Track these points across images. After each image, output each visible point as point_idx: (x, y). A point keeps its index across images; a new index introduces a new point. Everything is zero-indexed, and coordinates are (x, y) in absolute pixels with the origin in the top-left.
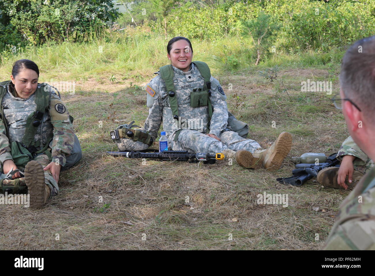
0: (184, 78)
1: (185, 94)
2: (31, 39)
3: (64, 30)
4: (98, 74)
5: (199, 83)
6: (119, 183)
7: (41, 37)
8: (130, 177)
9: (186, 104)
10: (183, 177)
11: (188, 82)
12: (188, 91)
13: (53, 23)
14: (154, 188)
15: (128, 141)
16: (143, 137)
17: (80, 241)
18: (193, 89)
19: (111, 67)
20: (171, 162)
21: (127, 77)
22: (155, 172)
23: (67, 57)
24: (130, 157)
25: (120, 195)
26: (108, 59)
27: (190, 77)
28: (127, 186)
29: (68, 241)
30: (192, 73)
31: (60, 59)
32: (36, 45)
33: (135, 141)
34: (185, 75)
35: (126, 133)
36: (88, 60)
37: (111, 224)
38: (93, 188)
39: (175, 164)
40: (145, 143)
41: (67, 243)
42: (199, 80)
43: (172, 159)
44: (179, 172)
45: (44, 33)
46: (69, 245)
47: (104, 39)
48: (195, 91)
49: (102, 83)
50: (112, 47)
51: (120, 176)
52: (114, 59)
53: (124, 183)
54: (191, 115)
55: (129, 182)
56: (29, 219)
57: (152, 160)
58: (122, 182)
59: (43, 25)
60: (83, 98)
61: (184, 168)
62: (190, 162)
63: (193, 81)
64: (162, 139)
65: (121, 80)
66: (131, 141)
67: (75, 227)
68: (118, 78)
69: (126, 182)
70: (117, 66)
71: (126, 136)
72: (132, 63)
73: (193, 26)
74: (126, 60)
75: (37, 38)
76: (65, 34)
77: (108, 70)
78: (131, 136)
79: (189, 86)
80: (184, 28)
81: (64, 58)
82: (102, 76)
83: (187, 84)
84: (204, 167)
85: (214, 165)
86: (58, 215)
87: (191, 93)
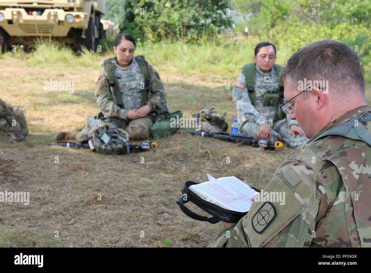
0: (262, 79)
1: (260, 92)
2: (150, 35)
3: (180, 31)
4: (202, 72)
5: (274, 86)
6: (190, 154)
7: (159, 35)
8: (200, 151)
9: (259, 100)
10: (243, 157)
11: (265, 83)
12: (263, 91)
13: (171, 24)
14: (218, 162)
15: (206, 124)
16: (219, 123)
17: (147, 189)
18: (267, 90)
19: (214, 67)
20: (237, 144)
21: (227, 77)
22: (222, 150)
23: (178, 55)
24: (205, 136)
25: (188, 164)
26: (214, 60)
27: (267, 79)
28: (196, 157)
29: (138, 187)
30: (270, 75)
31: (172, 56)
32: (154, 42)
33: (212, 125)
34: (264, 76)
35: (205, 117)
36: (196, 59)
37: (175, 183)
38: (168, 155)
39: (240, 146)
40: (220, 127)
41: (136, 188)
42: (275, 83)
43: (239, 142)
44: (241, 153)
45: (162, 32)
46: (138, 190)
47: (214, 43)
48: (269, 92)
49: (204, 80)
50: (220, 51)
51: (192, 149)
52: (219, 61)
53: (194, 155)
54: (262, 110)
55: (198, 155)
56: (112, 169)
57: (222, 141)
58: (192, 153)
59: (162, 25)
60: (183, 90)
61: (247, 150)
62: (253, 147)
63: (269, 83)
64: (234, 125)
65: (220, 80)
66: (209, 124)
67: (146, 179)
68: (219, 77)
69: (196, 155)
70: (220, 67)
71: (205, 120)
72: (234, 66)
73: (298, 40)
74: (228, 63)
75: (156, 36)
76: (180, 35)
77: (211, 70)
78: (209, 120)
79: (264, 87)
80: (289, 41)
81: (175, 56)
82: (204, 74)
83: (264, 84)
84: (264, 152)
85: (273, 151)
86: (136, 171)
87: (265, 93)
